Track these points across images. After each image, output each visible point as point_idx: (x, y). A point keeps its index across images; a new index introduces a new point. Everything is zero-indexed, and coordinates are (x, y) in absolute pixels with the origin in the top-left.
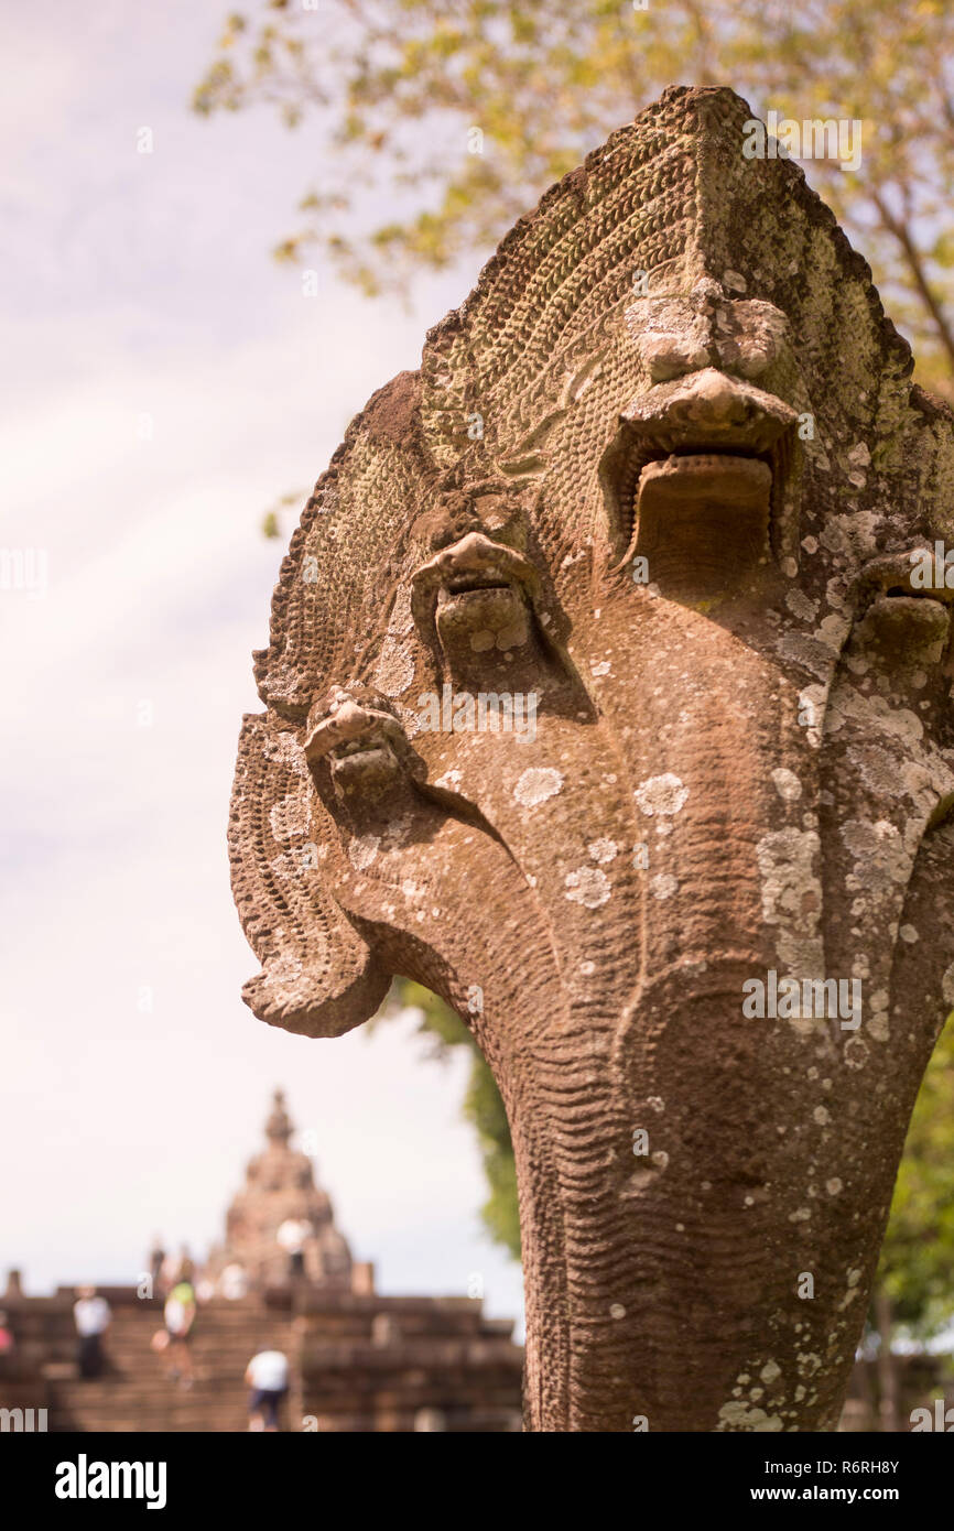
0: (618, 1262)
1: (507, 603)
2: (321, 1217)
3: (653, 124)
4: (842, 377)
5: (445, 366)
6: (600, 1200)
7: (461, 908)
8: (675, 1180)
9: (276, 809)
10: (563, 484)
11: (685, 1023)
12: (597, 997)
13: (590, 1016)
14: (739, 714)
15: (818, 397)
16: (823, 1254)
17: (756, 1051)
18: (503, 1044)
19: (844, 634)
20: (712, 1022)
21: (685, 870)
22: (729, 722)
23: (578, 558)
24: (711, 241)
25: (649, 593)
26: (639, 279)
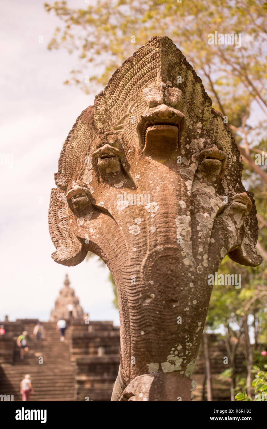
1: (115, 161)
2: (76, 303)
3: (149, 46)
4: (195, 106)
5: (100, 104)
6: (138, 306)
7: (104, 235)
8: (156, 301)
9: (59, 211)
10: (128, 132)
11: (158, 263)
12: (137, 256)
13: (135, 261)
14: (171, 187)
15: (189, 111)
16: (193, 319)
17: (176, 269)
18: (114, 268)
19: (196, 168)
20: (165, 263)
21: (158, 225)
22: (168, 189)
23: (132, 150)
25: (149, 158)
26: (146, 83)
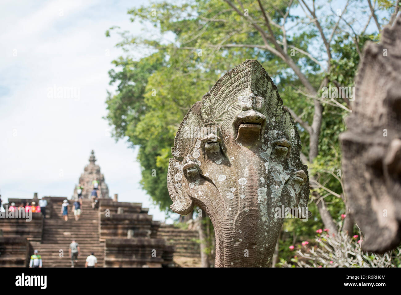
0: (233, 256)
1: (217, 146)
3: (244, 66)
4: (272, 106)
5: (206, 102)
6: (230, 246)
7: (209, 197)
8: (243, 244)
9: (176, 175)
10: (226, 124)
11: (245, 219)
12: (231, 214)
13: (230, 217)
14: (255, 168)
15: (268, 110)
17: (256, 224)
18: (215, 220)
19: (271, 152)
20: (250, 219)
21: (246, 194)
22: (253, 169)
23: (228, 137)
24: (252, 86)
25: (240, 145)
26: (240, 91)
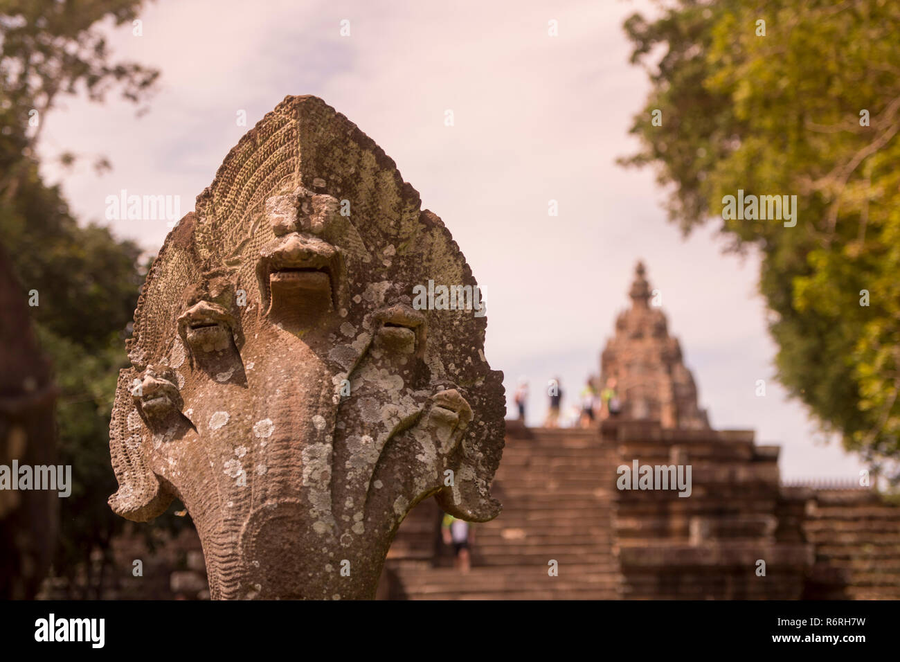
3: (281, 113)
4: (381, 216)
5: (204, 213)
7: (188, 472)
9: (130, 415)
10: (248, 273)
11: (269, 530)
12: (234, 517)
13: (231, 525)
14: (302, 389)
15: (366, 227)
17: (299, 542)
19: (367, 342)
20: (280, 529)
21: (270, 463)
22: (297, 394)
23: (252, 308)
24: (306, 167)
25: (277, 327)
26: (278, 181)
